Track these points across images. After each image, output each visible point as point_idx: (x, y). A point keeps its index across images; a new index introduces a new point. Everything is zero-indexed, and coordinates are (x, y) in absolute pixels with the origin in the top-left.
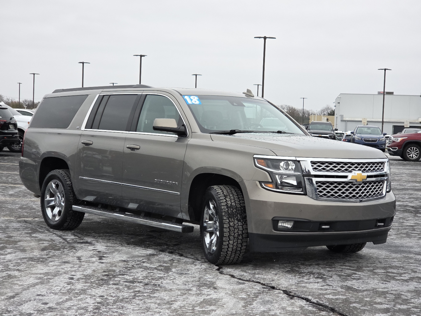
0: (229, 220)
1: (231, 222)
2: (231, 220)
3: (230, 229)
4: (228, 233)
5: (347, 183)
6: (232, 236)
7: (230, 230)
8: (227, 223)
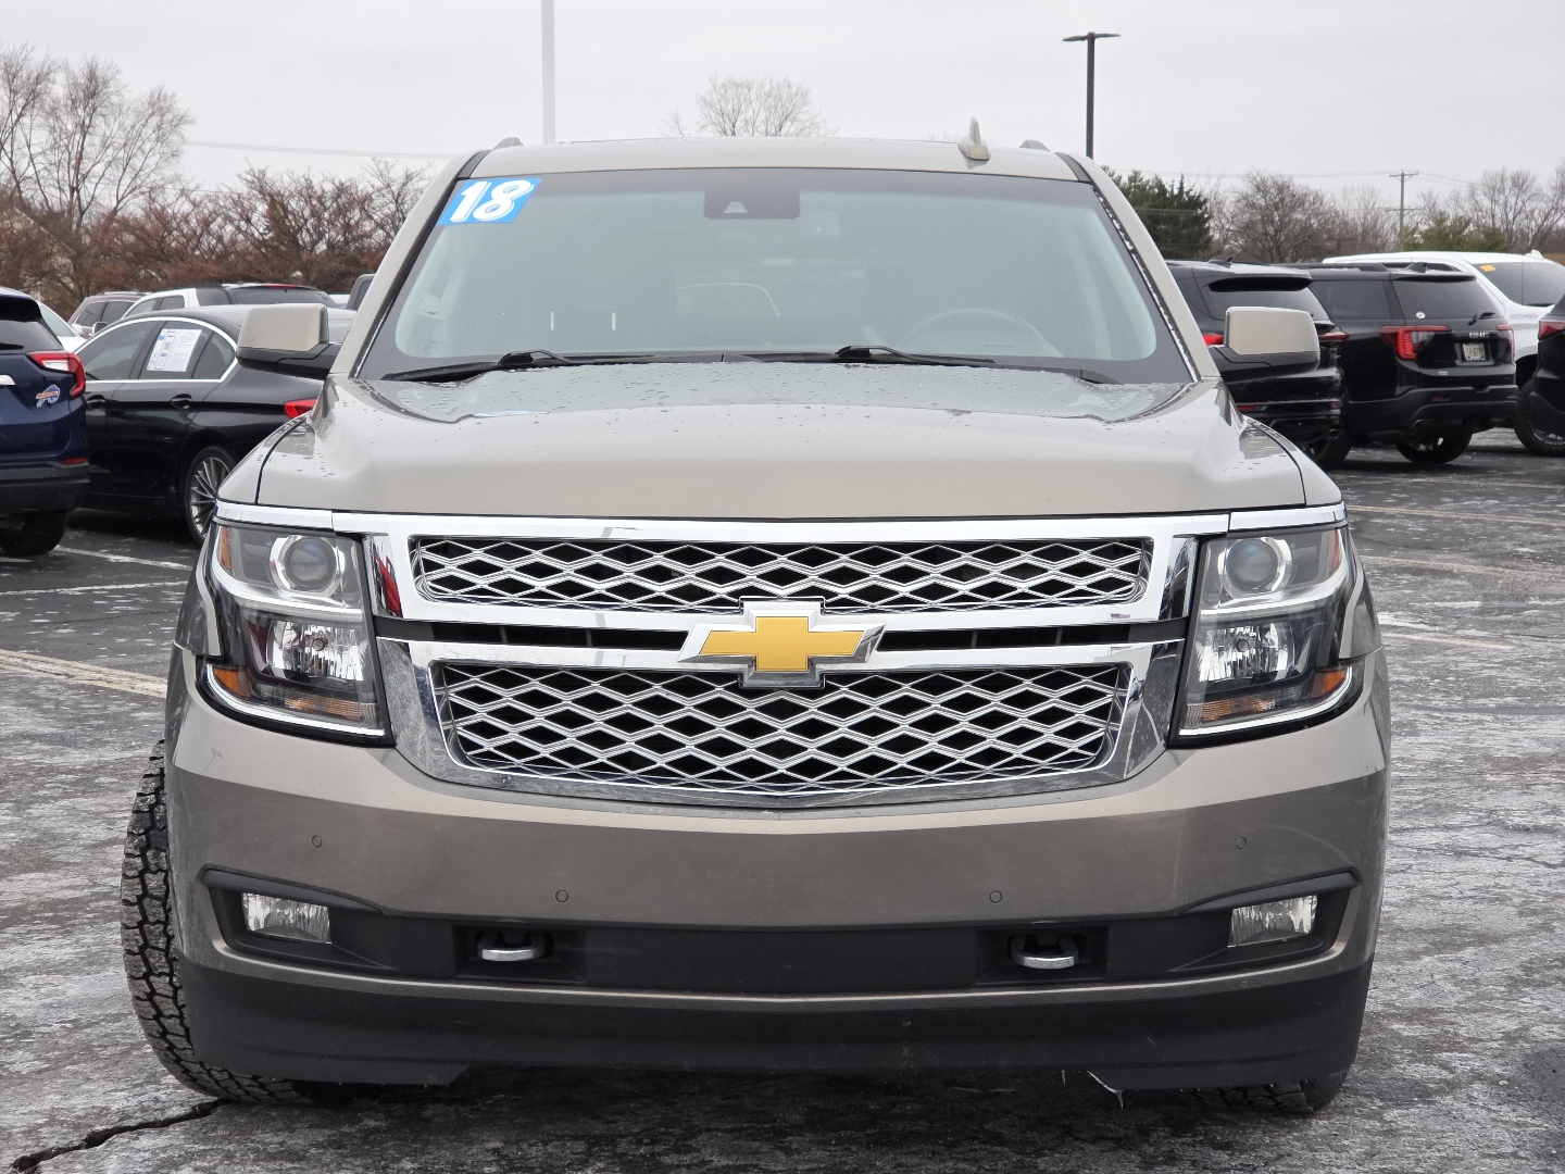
0: (145, 861)
1: (155, 873)
2: (152, 862)
3: (143, 912)
4: (137, 931)
5: (688, 684)
6: (157, 953)
7: (145, 920)
8: (134, 877)
